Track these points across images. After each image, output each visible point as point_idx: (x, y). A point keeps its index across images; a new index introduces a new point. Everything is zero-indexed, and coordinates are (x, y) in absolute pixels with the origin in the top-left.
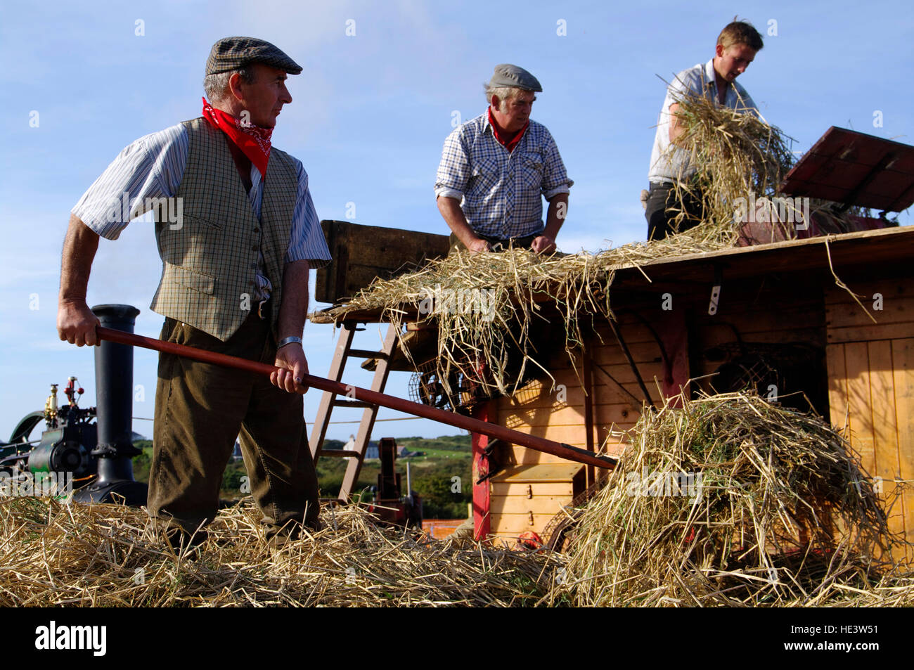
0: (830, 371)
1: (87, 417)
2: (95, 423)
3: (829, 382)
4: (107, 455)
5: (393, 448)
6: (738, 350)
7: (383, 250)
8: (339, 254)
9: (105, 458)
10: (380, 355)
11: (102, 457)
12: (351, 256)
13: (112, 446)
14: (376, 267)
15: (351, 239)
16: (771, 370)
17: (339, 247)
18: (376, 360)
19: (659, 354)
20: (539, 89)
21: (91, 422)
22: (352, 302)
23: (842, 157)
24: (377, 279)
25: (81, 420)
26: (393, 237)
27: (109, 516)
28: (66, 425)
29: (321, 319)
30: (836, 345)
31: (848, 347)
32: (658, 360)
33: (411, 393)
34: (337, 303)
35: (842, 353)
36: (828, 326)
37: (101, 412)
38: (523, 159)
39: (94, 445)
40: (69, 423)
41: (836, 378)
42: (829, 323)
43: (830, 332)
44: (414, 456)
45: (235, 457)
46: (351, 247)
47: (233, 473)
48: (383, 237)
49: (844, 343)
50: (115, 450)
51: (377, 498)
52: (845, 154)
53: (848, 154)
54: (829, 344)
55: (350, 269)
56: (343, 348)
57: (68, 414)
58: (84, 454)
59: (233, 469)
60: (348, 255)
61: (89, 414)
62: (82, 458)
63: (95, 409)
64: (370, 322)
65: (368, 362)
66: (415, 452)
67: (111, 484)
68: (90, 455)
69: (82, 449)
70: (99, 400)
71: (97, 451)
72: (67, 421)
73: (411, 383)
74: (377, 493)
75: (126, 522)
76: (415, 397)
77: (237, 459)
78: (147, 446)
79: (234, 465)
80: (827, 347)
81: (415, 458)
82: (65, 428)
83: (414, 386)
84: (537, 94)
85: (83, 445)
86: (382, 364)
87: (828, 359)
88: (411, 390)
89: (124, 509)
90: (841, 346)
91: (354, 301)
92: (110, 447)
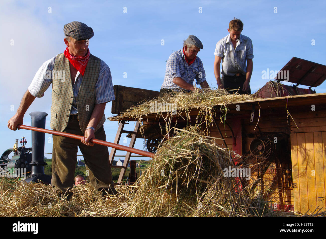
0: (292, 143)
1: (28, 151)
2: (31, 153)
3: (291, 146)
4: (35, 165)
5: (135, 164)
6: (259, 134)
7: (135, 96)
8: (120, 97)
9: (34, 166)
10: (133, 132)
11: (33, 165)
12: (124, 98)
13: (37, 161)
14: (133, 102)
15: (124, 92)
16: (271, 142)
17: (120, 94)
18: (132, 134)
19: (231, 134)
20: (202, 48)
21: (30, 153)
22: (124, 114)
23: (297, 68)
24: (133, 106)
25: (26, 152)
26: (139, 91)
27: (38, 188)
28: (21, 154)
29: (113, 119)
30: (294, 134)
31: (298, 134)
32: (231, 137)
33: (144, 146)
34: (119, 114)
35: (296, 137)
36: (291, 127)
37: (33, 150)
38: (192, 69)
39: (31, 161)
40: (22, 153)
41: (294, 145)
42: (291, 126)
43: (292, 129)
44: (141, 167)
45: (78, 166)
46: (124, 95)
47: (77, 171)
48: (136, 91)
49: (297, 133)
50: (38, 163)
51: (129, 181)
52: (298, 66)
53: (299, 67)
54: (291, 133)
55: (124, 102)
56: (120, 130)
57: (21, 150)
58: (27, 164)
59: (77, 170)
60: (123, 97)
61: (29, 150)
62: (26, 166)
63: (31, 148)
64: (130, 121)
65: (129, 135)
66: (142, 165)
67: (36, 175)
68: (29, 165)
69: (26, 162)
70: (33, 145)
71: (32, 163)
72: (21, 152)
73: (144, 143)
74: (129, 180)
75: (44, 190)
76: (145, 147)
77: (79, 166)
78: (47, 161)
79: (78, 168)
80: (291, 134)
81: (142, 167)
82: (20, 155)
83: (145, 144)
84: (200, 49)
85: (27, 161)
86: (134, 136)
87: (291, 138)
88: (144, 145)
89: (43, 185)
90: (296, 134)
91: (125, 114)
92: (36, 162)
